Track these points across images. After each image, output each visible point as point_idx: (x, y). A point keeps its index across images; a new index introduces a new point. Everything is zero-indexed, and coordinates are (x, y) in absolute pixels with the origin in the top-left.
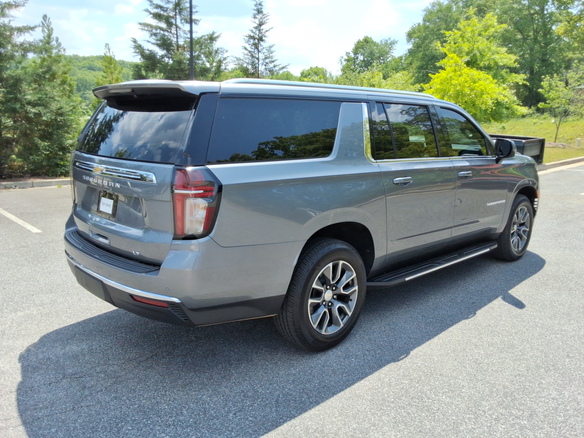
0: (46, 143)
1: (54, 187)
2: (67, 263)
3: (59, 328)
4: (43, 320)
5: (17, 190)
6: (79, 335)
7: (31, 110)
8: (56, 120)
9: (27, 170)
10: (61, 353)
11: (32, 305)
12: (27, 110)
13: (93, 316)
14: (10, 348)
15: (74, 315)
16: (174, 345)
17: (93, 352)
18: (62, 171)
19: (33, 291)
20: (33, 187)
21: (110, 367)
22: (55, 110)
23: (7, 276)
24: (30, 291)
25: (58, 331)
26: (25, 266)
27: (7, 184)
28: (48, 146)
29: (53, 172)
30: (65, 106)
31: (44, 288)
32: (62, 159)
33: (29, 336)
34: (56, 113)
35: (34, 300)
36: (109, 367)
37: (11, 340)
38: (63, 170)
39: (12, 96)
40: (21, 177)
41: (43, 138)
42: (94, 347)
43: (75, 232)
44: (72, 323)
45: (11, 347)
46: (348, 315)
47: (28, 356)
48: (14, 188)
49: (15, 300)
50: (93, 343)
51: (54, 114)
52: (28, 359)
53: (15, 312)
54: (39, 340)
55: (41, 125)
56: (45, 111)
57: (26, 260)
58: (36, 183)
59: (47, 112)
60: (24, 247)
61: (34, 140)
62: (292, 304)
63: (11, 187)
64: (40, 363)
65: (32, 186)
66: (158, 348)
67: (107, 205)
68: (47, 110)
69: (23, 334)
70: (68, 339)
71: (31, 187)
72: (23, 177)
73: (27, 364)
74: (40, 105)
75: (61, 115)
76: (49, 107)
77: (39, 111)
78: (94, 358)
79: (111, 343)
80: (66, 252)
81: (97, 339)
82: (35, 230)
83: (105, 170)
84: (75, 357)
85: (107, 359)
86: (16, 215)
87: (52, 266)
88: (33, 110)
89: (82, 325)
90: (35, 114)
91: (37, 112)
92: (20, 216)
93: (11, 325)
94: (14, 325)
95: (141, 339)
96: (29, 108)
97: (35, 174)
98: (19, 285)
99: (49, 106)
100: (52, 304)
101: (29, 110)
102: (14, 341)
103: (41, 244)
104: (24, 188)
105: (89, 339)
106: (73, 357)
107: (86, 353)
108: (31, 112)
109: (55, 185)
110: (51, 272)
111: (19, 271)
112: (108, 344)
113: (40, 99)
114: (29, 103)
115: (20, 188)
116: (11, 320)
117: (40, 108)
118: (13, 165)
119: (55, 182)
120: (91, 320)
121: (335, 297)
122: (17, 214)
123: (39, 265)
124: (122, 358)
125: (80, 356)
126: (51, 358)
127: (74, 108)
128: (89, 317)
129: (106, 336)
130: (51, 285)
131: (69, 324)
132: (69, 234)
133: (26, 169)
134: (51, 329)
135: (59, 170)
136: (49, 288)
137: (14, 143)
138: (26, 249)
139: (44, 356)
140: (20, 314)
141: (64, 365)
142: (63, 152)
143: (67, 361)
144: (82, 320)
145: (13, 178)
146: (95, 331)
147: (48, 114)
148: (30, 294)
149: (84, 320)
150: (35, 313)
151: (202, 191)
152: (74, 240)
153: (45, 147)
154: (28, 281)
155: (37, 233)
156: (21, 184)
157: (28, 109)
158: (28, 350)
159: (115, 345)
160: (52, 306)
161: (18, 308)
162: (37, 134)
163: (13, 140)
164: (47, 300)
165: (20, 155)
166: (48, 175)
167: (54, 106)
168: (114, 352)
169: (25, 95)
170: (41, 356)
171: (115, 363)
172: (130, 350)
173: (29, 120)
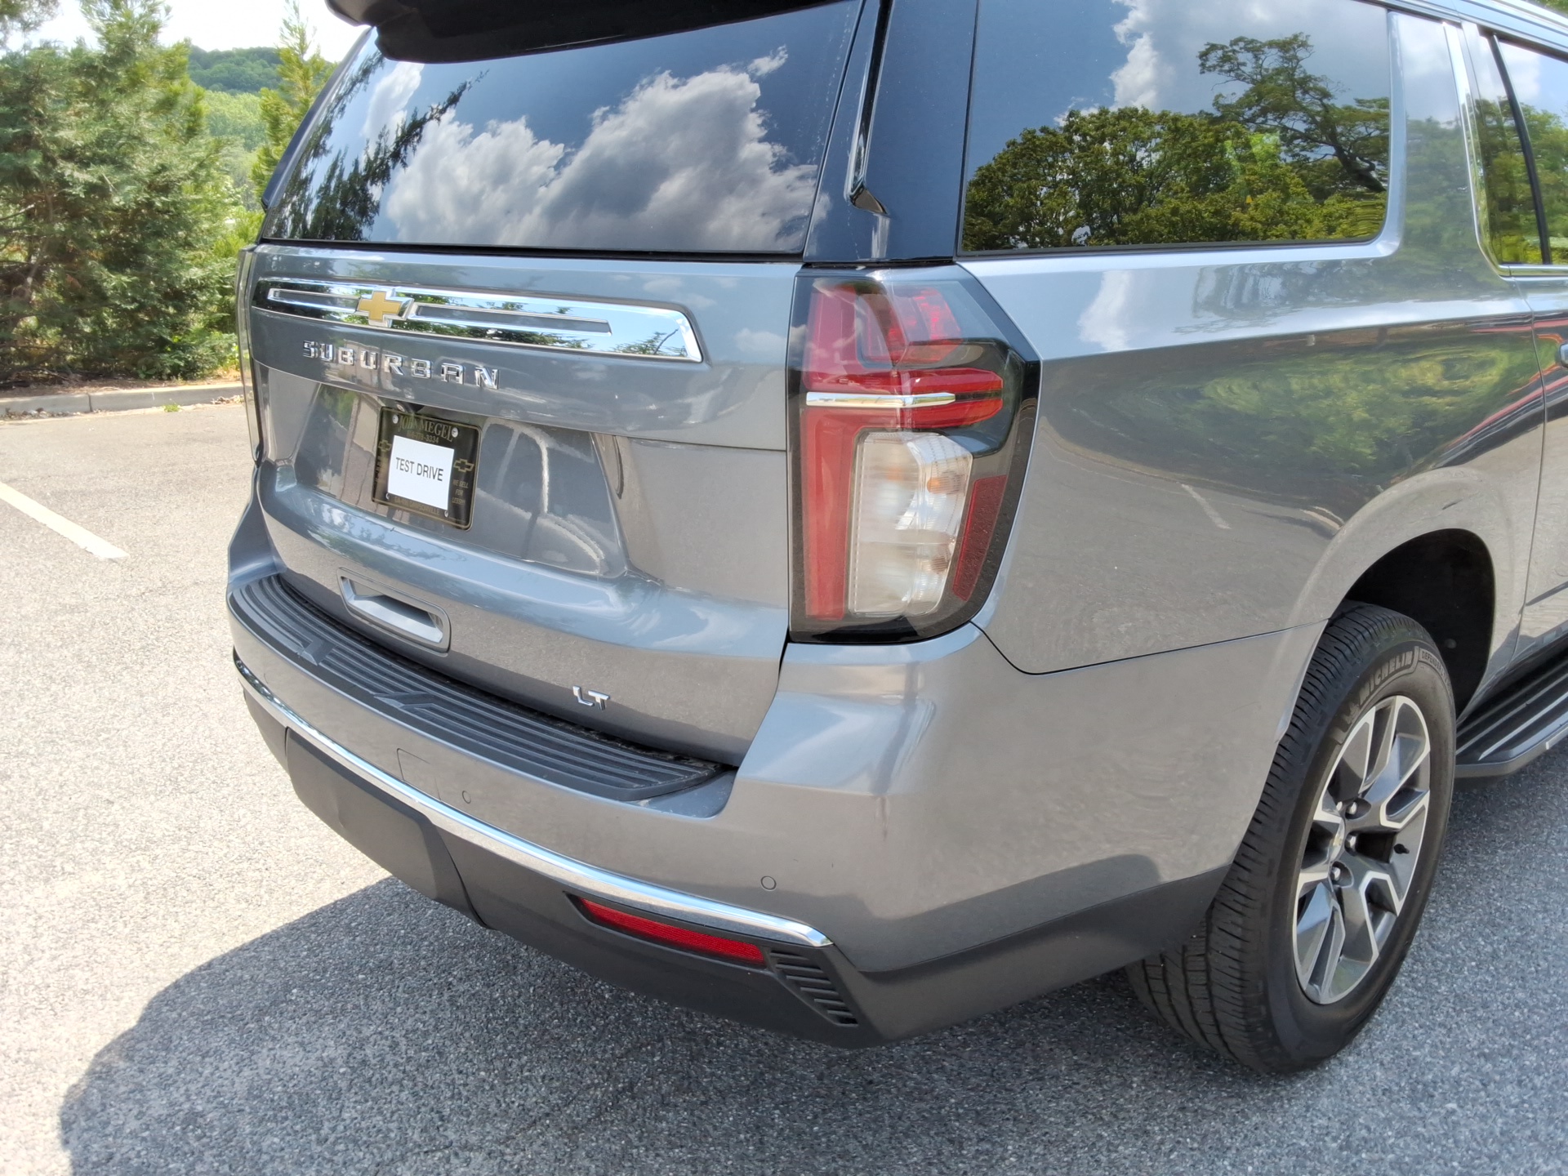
0: (124, 278)
1: (154, 410)
2: (244, 707)
3: (219, 953)
4: (155, 914)
5: (46, 422)
6: (302, 988)
7: (76, 174)
8: (149, 205)
9: (74, 361)
10: (241, 1087)
11: (107, 848)
12: (62, 175)
13: (345, 894)
14: (27, 1062)
15: (271, 892)
16: (691, 1036)
17: (369, 1081)
18: (176, 361)
19: (109, 783)
20: (91, 411)
21: (454, 1161)
22: (148, 176)
23: (15, 724)
24: (100, 786)
25: (217, 969)
26: (77, 682)
27: (12, 403)
28: (132, 285)
29: (150, 367)
30: (175, 161)
31: (148, 771)
32: (173, 328)
33: (103, 997)
34: (149, 186)
35: (117, 826)
36: (448, 1161)
37: (32, 1019)
38: (180, 359)
39: (17, 130)
40: (57, 381)
41: (116, 262)
42: (369, 1051)
43: (269, 579)
44: (267, 930)
45: (33, 1056)
46: (1393, 911)
47: (104, 1106)
48: (34, 417)
49: (46, 825)
50: (367, 1032)
51: (144, 187)
52: (107, 1123)
53: (47, 881)
54: (142, 1019)
55: (107, 224)
56: (117, 178)
57: (80, 661)
58: (98, 397)
59: (127, 182)
60: (73, 609)
61: (91, 269)
62: (1241, 899)
63: (25, 414)
64: (159, 1145)
65: (88, 408)
66: (628, 1051)
67: (424, 470)
68: (124, 176)
69: (81, 985)
70: (261, 1011)
71: (86, 412)
72: (60, 383)
73: (104, 1155)
74: (103, 161)
75: (165, 189)
76: (129, 167)
77: (101, 178)
78: (380, 1112)
79: (436, 1028)
80: (236, 657)
81: (377, 1006)
82: (103, 549)
83: (415, 306)
84: (300, 1105)
85: (436, 1116)
86: (42, 498)
87: (170, 679)
88: (83, 176)
89: (307, 940)
90: (91, 188)
91: (95, 181)
92: (57, 500)
93: (31, 942)
94: (45, 941)
95: (551, 1005)
96: (69, 170)
97: (95, 371)
98: (56, 761)
99: (127, 162)
100: (183, 843)
101: (71, 176)
102: (44, 1026)
103: (127, 597)
104: (65, 415)
105: (343, 1009)
106: (290, 1106)
107: (343, 1084)
108: (75, 183)
109: (158, 406)
110: (167, 706)
111: (55, 701)
112: (426, 1034)
113: (99, 143)
114: (70, 155)
115: (53, 416)
116: (31, 920)
117: (103, 170)
118: (29, 347)
119: (157, 394)
120: (337, 910)
121: (1353, 841)
122: (45, 498)
123: (127, 678)
124: (493, 1108)
125: (322, 1102)
126: (202, 1115)
127: (201, 165)
128: (329, 901)
129: (410, 991)
130: (172, 759)
131: (257, 934)
132: (248, 589)
133: (69, 358)
134: (190, 961)
135: (167, 359)
136: (168, 770)
137: (29, 280)
138: (77, 618)
139: (171, 1105)
140: (65, 889)
141: (260, 1151)
142: (175, 307)
143: (269, 1131)
144: (305, 912)
145: (33, 386)
146: (362, 968)
147: (128, 188)
148: (98, 797)
149: (312, 916)
150: (121, 882)
151: (945, 398)
152: (273, 615)
153: (124, 290)
154: (90, 743)
155: (112, 561)
156: (54, 404)
157: (68, 172)
158: (101, 1073)
159: (456, 1040)
160: (184, 850)
161: (58, 863)
162: (98, 253)
163: (27, 270)
164: (163, 825)
165: (48, 315)
166: (136, 376)
167: (142, 164)
168: (460, 1080)
169: (55, 130)
170: (158, 1106)
171: (474, 1140)
172: (521, 1067)
173: (72, 210)
